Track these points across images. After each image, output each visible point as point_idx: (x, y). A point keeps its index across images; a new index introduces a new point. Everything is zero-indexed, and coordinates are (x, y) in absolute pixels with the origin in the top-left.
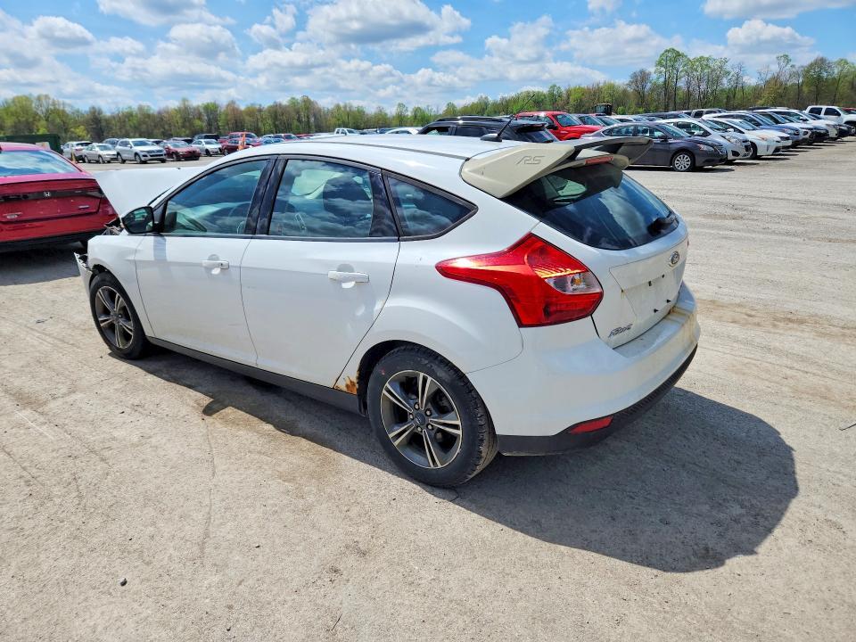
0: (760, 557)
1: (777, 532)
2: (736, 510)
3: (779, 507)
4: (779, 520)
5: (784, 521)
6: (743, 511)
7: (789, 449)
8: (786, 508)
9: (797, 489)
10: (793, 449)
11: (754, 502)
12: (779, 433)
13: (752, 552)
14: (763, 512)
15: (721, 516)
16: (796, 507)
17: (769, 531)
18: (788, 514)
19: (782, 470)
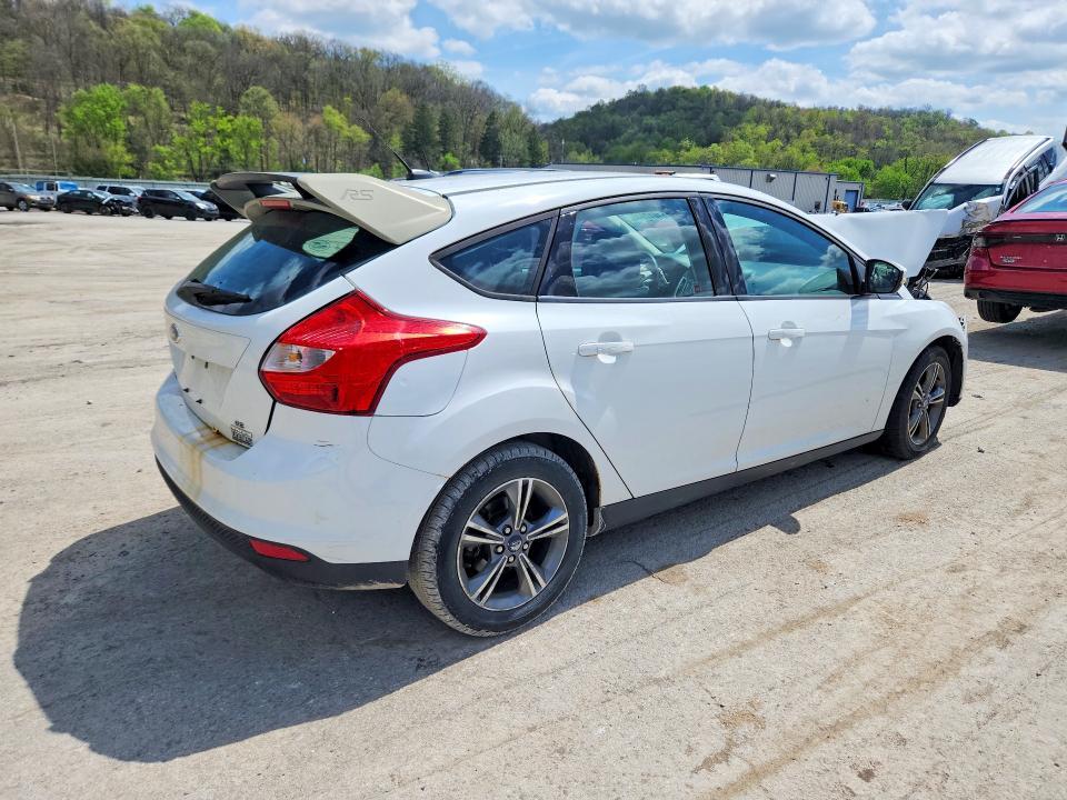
0: (23, 581)
1: (18, 607)
2: (70, 599)
3: (28, 630)
4: (22, 619)
5: (16, 621)
6: (63, 602)
7: (58, 727)
8: (21, 633)
9: (18, 666)
10: (53, 729)
11: (58, 617)
12: (93, 749)
13: (33, 580)
14: (43, 613)
15: (81, 586)
16: (9, 642)
17: (26, 604)
18: (15, 629)
19: (49, 677)
